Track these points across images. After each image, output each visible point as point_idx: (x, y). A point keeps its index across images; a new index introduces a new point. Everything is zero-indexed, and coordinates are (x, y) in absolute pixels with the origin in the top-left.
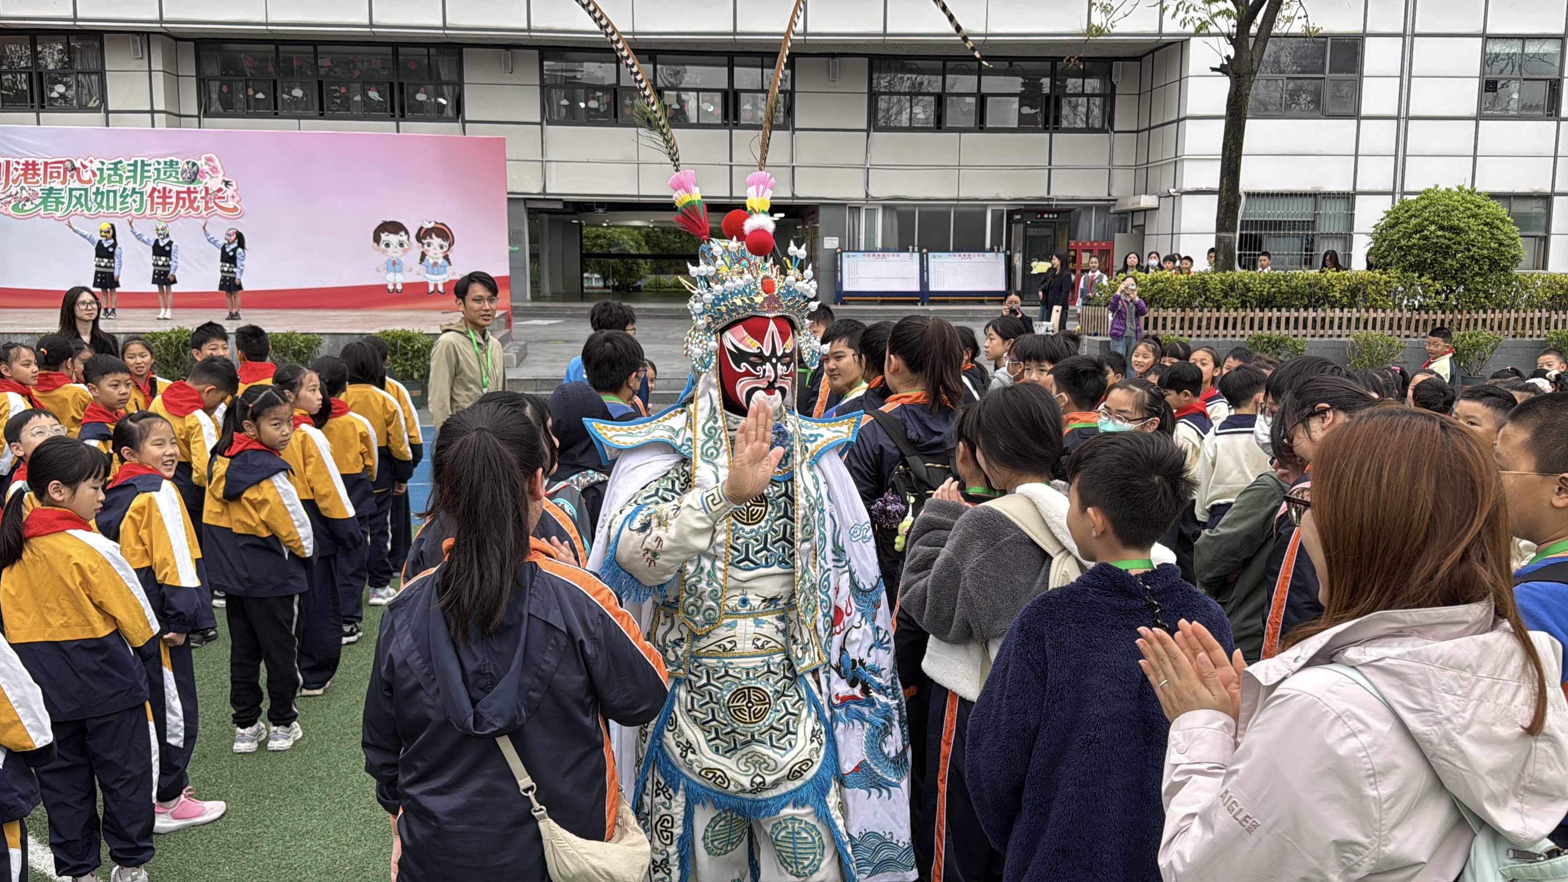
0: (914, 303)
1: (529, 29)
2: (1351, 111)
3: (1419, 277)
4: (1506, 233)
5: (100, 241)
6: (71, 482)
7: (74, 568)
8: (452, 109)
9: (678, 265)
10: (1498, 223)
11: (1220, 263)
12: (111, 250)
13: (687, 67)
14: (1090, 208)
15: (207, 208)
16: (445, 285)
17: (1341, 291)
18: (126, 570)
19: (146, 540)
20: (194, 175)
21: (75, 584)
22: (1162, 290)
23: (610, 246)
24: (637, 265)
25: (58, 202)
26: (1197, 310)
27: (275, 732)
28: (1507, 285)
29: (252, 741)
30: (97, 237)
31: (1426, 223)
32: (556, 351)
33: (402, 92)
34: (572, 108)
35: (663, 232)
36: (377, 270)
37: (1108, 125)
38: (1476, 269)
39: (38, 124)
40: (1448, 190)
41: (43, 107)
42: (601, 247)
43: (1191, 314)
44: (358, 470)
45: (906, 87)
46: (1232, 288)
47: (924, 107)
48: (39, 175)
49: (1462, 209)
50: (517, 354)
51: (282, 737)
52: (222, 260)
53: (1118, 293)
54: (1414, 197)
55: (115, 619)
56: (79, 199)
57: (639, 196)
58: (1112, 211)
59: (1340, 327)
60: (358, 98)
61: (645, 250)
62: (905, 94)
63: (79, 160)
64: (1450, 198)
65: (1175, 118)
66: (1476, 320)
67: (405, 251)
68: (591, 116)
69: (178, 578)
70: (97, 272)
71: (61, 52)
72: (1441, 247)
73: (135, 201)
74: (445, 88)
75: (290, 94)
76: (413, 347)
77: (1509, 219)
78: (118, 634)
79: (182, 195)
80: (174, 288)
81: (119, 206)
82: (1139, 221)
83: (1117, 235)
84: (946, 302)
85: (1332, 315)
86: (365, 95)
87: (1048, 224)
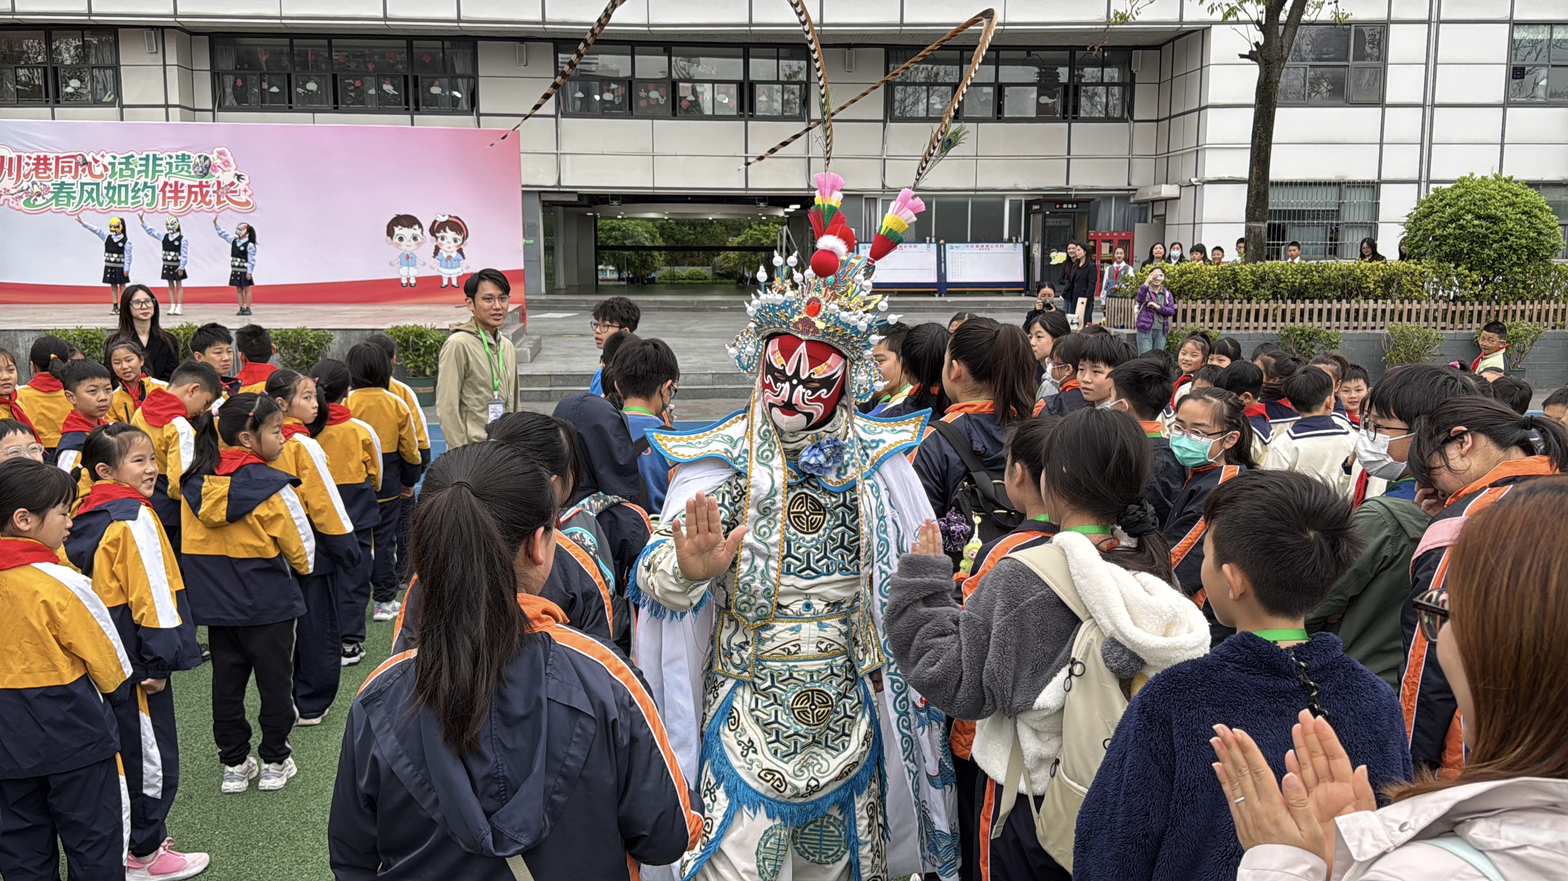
0: (932, 294)
1: (544, 22)
2: (1376, 99)
3: (1455, 268)
4: (1544, 222)
5: (110, 236)
6: (39, 509)
7: (42, 607)
8: (467, 102)
9: (692, 256)
10: (1536, 211)
11: (1250, 254)
12: (121, 245)
13: (702, 59)
14: (1109, 197)
15: (219, 202)
16: (459, 278)
17: (1376, 282)
18: (98, 607)
19: (120, 574)
20: (206, 170)
21: (41, 624)
22: (1190, 282)
23: (624, 238)
24: (652, 256)
25: (70, 197)
26: (1227, 301)
27: (267, 770)
28: (1545, 275)
29: (242, 780)
30: (107, 232)
31: (1462, 212)
32: (571, 345)
33: (416, 86)
34: (587, 100)
35: (677, 224)
36: (391, 264)
37: (1127, 114)
38: (1515, 259)
39: (53, 118)
40: (1484, 178)
41: (58, 102)
42: (616, 239)
43: (1221, 306)
44: (361, 480)
45: (921, 77)
46: (1263, 279)
47: (941, 97)
48: (50, 170)
49: (1499, 198)
50: (531, 349)
51: (274, 775)
52: (233, 255)
53: (1146, 284)
54: (1449, 186)
55: (84, 662)
56: (90, 194)
57: (654, 188)
58: (1132, 200)
59: (1374, 319)
60: (372, 92)
61: (660, 242)
62: (920, 84)
63: (91, 154)
64: (1486, 187)
65: (1197, 106)
66: (1514, 312)
67: (419, 244)
68: (606, 108)
69: (156, 618)
70: (106, 268)
71: (76, 48)
72: (1478, 237)
73: (146, 195)
74: (460, 81)
75: (304, 88)
76: (425, 342)
77: (1547, 207)
78: (87, 680)
79: (194, 189)
80: (185, 283)
81: (130, 201)
82: (1159, 211)
83: (1137, 225)
84: (963, 293)
85: (1366, 306)
86: (379, 88)
87: (1068, 214)
